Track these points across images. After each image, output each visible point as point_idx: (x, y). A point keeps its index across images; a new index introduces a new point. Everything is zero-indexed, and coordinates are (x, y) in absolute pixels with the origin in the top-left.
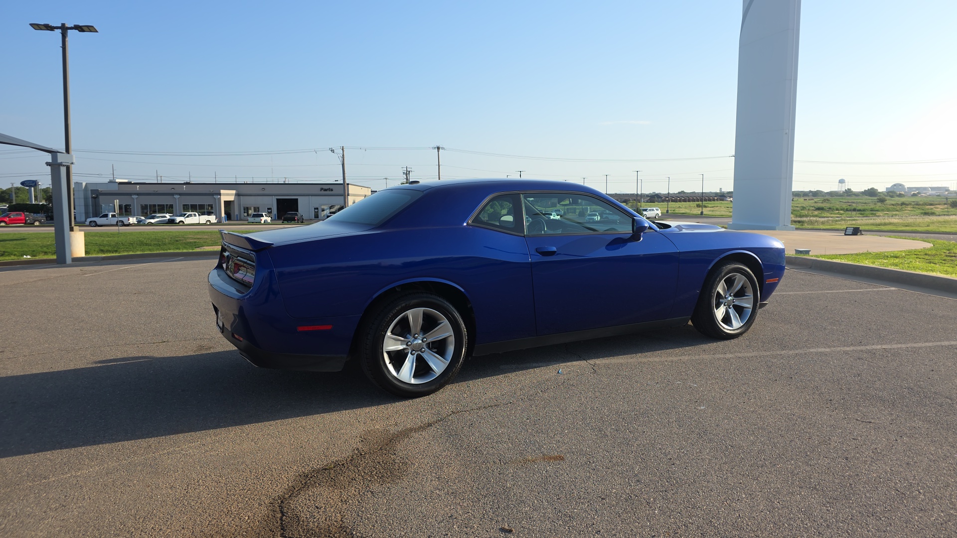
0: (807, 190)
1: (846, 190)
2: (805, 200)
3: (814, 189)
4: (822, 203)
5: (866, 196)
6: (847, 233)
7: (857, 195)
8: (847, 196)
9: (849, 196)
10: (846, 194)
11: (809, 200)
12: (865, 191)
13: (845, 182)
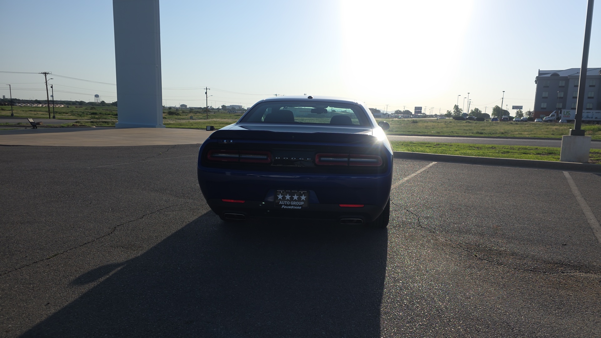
0: (73, 100)
1: (101, 102)
2: (76, 107)
3: (79, 100)
4: (91, 109)
5: (114, 106)
6: (207, 129)
7: (109, 105)
8: (102, 106)
9: (104, 105)
10: (101, 105)
11: (79, 107)
12: (113, 103)
13: (99, 97)
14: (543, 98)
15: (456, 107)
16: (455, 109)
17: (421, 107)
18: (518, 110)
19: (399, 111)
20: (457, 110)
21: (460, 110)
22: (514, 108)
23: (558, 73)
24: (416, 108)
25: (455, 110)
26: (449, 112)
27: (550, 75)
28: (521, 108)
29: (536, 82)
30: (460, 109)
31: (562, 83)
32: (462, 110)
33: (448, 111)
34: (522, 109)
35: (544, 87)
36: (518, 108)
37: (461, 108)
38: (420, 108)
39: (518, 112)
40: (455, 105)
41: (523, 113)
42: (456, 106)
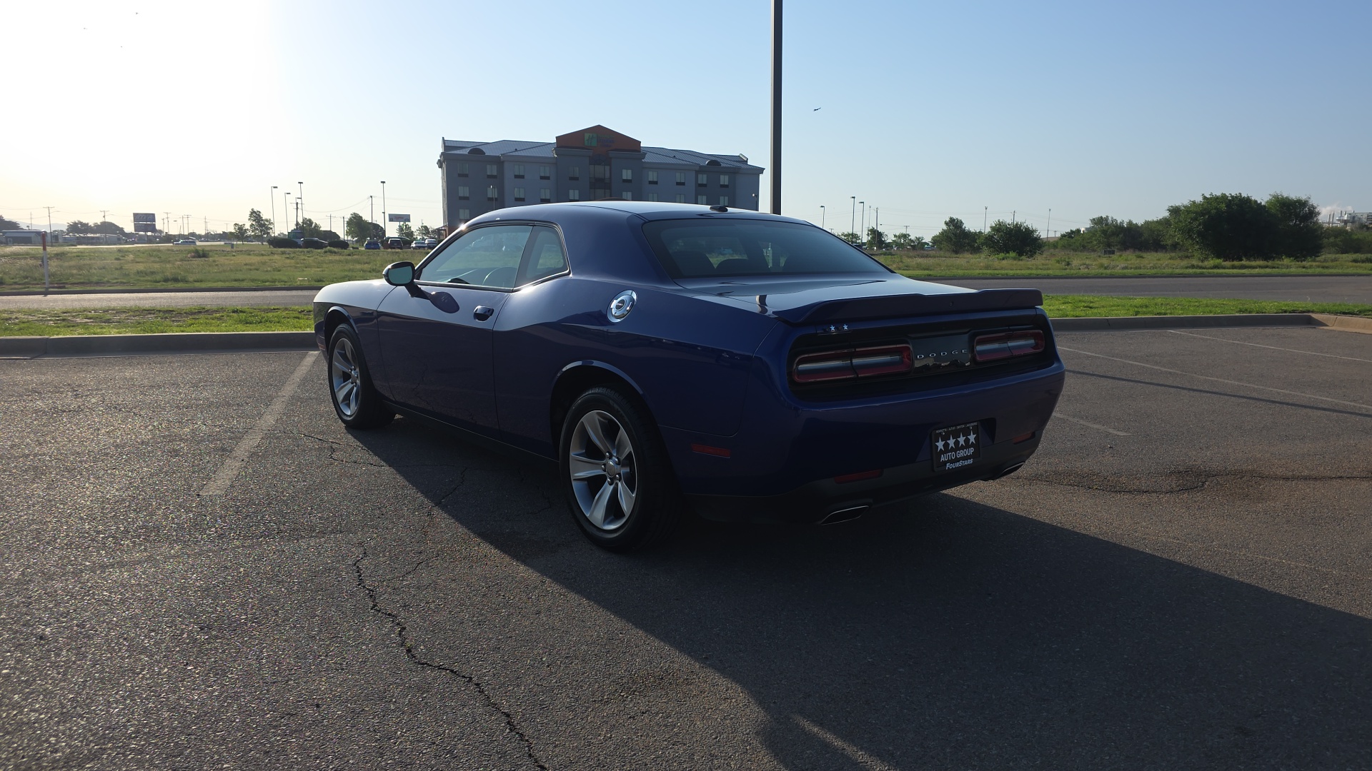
14: (461, 198)
15: (255, 215)
16: (254, 221)
17: (153, 215)
18: (402, 223)
19: (81, 223)
20: (258, 222)
21: (267, 223)
22: (393, 218)
23: (480, 147)
24: (138, 217)
25: (254, 223)
26: (239, 229)
27: (468, 150)
28: (406, 218)
29: (440, 164)
30: (267, 221)
31: (492, 170)
32: (271, 223)
33: (236, 224)
34: (409, 221)
35: (460, 175)
36: (402, 218)
37: (268, 218)
38: (151, 217)
39: (401, 229)
40: (252, 210)
41: (412, 229)
42: (253, 212)
